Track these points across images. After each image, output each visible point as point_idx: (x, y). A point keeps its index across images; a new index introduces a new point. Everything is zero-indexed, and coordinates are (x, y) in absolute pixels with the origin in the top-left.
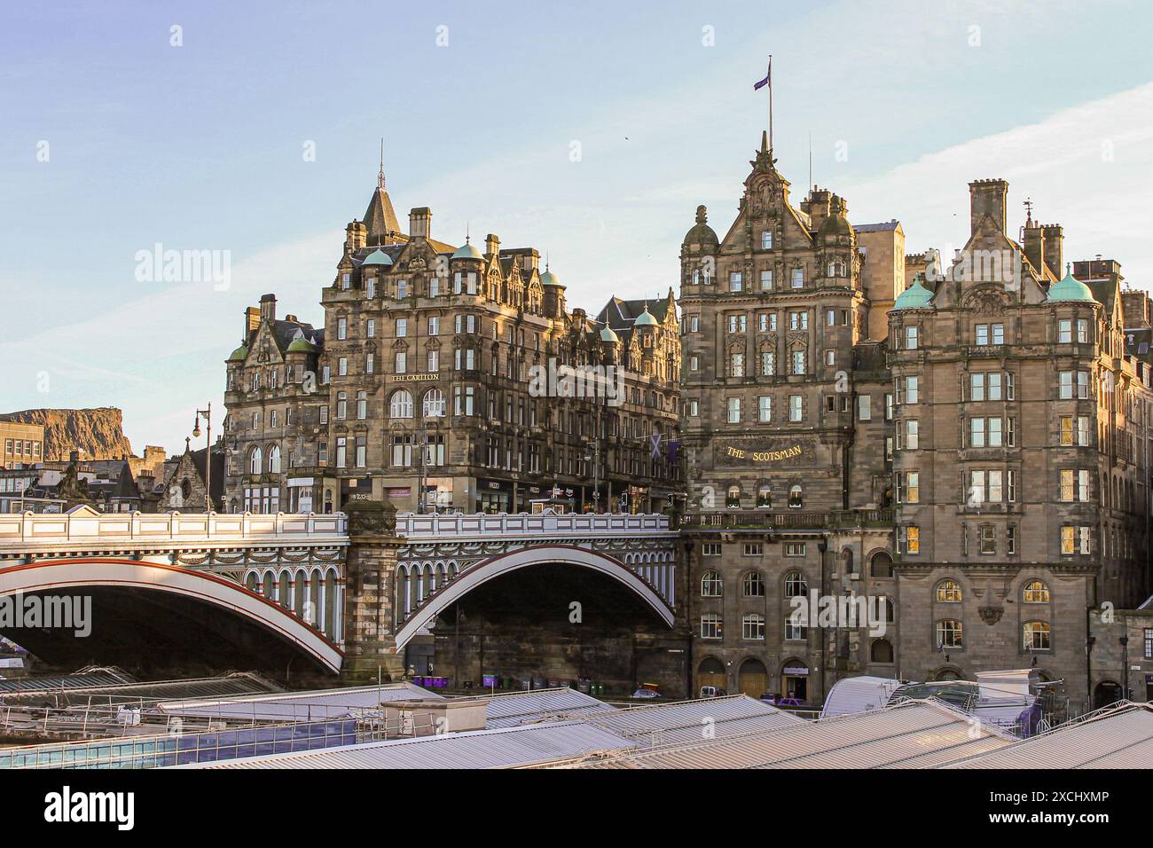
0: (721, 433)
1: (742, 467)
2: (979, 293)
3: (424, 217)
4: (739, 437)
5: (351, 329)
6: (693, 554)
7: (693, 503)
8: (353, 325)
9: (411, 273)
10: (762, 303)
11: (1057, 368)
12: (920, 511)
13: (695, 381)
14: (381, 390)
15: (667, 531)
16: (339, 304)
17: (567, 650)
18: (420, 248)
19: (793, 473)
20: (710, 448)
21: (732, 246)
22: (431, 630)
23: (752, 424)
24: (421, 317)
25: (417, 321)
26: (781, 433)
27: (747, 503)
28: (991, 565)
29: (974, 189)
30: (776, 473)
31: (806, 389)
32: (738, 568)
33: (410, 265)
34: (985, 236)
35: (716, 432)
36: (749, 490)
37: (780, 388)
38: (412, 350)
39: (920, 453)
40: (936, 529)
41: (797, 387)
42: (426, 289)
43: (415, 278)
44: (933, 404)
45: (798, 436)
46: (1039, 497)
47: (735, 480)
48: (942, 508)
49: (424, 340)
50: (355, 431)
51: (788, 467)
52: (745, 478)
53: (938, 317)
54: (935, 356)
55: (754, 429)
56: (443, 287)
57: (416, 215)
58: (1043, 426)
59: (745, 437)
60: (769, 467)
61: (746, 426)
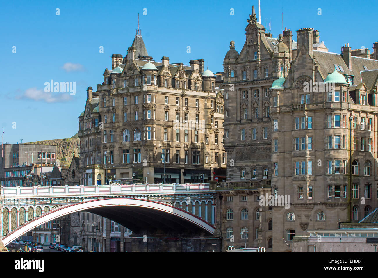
0: (238, 146)
1: (246, 161)
2: (301, 80)
3: (132, 51)
4: (245, 147)
5: (108, 102)
6: (223, 201)
7: (229, 177)
8: (108, 101)
9: (128, 76)
10: (253, 85)
11: (326, 114)
12: (278, 180)
13: (228, 122)
14: (118, 130)
15: (209, 191)
16: (103, 92)
17: (177, 244)
18: (131, 65)
19: (264, 163)
20: (234, 152)
21: (243, 59)
22: (130, 236)
23: (249, 141)
24: (132, 96)
25: (131, 98)
26: (259, 145)
27: (248, 177)
28: (301, 204)
29: (298, 33)
30: (258, 163)
31: (269, 124)
32: (238, 207)
33: (128, 73)
34: (302, 54)
35: (236, 145)
36: (248, 171)
37: (259, 124)
38: (129, 111)
39: (278, 154)
40: (285, 188)
41: (265, 123)
42: (133, 83)
43: (129, 78)
44: (284, 132)
45: (266, 146)
46: (321, 173)
47: (243, 166)
48: (287, 178)
49: (132, 107)
50: (110, 148)
51: (262, 160)
52: (247, 166)
53: (286, 92)
54: (283, 110)
55: (250, 143)
56: (139, 82)
57: (130, 50)
58: (323, 140)
59: (247, 147)
60: (256, 160)
61: (247, 142)
